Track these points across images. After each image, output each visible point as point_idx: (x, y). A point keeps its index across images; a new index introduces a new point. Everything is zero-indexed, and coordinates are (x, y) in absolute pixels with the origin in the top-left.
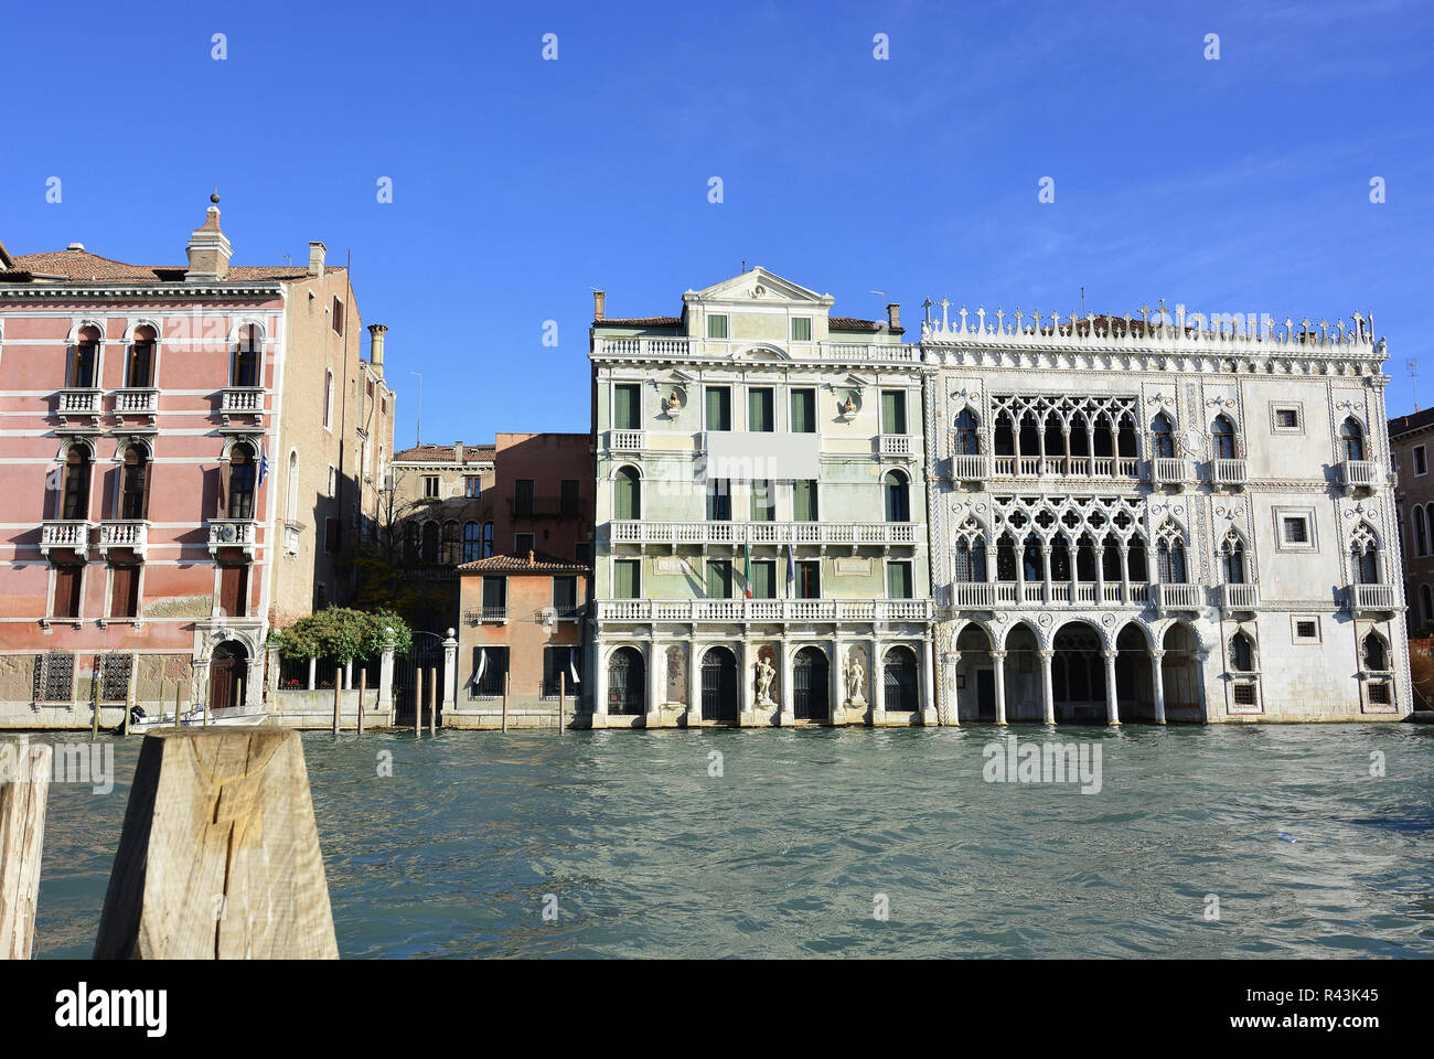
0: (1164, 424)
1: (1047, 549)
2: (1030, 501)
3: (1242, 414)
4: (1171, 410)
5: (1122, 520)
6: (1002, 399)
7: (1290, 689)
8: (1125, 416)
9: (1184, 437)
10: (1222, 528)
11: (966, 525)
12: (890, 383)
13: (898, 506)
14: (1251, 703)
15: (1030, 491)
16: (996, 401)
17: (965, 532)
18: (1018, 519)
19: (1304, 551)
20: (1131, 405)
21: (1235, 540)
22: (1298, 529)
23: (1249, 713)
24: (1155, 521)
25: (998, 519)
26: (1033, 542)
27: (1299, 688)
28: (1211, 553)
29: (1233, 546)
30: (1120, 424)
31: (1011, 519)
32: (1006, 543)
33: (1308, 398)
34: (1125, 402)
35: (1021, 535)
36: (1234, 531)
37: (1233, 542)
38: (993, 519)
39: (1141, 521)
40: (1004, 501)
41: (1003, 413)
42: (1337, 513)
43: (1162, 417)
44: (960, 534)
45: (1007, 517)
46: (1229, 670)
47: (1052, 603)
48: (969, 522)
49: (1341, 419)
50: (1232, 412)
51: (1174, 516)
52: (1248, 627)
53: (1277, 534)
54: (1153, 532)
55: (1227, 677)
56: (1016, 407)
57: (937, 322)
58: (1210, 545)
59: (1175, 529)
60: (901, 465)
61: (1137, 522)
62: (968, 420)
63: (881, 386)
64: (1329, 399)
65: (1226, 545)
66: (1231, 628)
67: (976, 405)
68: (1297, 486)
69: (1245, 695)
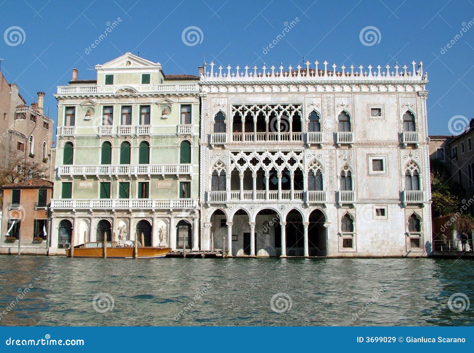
0: (315, 117)
1: (254, 176)
2: (248, 154)
3: (354, 111)
4: (318, 110)
5: (292, 162)
6: (237, 107)
7: (371, 240)
8: (296, 113)
9: (324, 122)
10: (341, 165)
11: (217, 165)
12: (184, 101)
13: (186, 157)
14: (351, 247)
15: (248, 149)
16: (234, 108)
17: (216, 168)
18: (242, 162)
19: (382, 175)
20: (299, 107)
21: (347, 170)
22: (379, 165)
23: (349, 252)
24: (307, 162)
25: (232, 162)
26: (248, 172)
27: (375, 240)
28: (335, 177)
29: (346, 173)
30: (294, 117)
31: (239, 162)
32: (235, 174)
33: (387, 103)
34: (296, 106)
35: (242, 169)
36: (346, 167)
37: (346, 171)
38: (230, 162)
39: (301, 162)
40: (235, 154)
41: (237, 113)
42: (399, 157)
43: (314, 113)
44: (214, 169)
45: (236, 161)
46: (340, 232)
47: (255, 200)
48: (219, 163)
49: (404, 112)
50: (349, 110)
51: (317, 159)
52: (351, 211)
53: (368, 168)
54: (306, 167)
55: (339, 234)
56: (243, 110)
57: (208, 73)
58: (335, 173)
59: (318, 165)
60: (188, 139)
61: (299, 163)
62: (220, 117)
63: (180, 103)
64: (398, 103)
65: (343, 172)
66: (343, 212)
67: (224, 110)
68: (380, 144)
69: (348, 243)
